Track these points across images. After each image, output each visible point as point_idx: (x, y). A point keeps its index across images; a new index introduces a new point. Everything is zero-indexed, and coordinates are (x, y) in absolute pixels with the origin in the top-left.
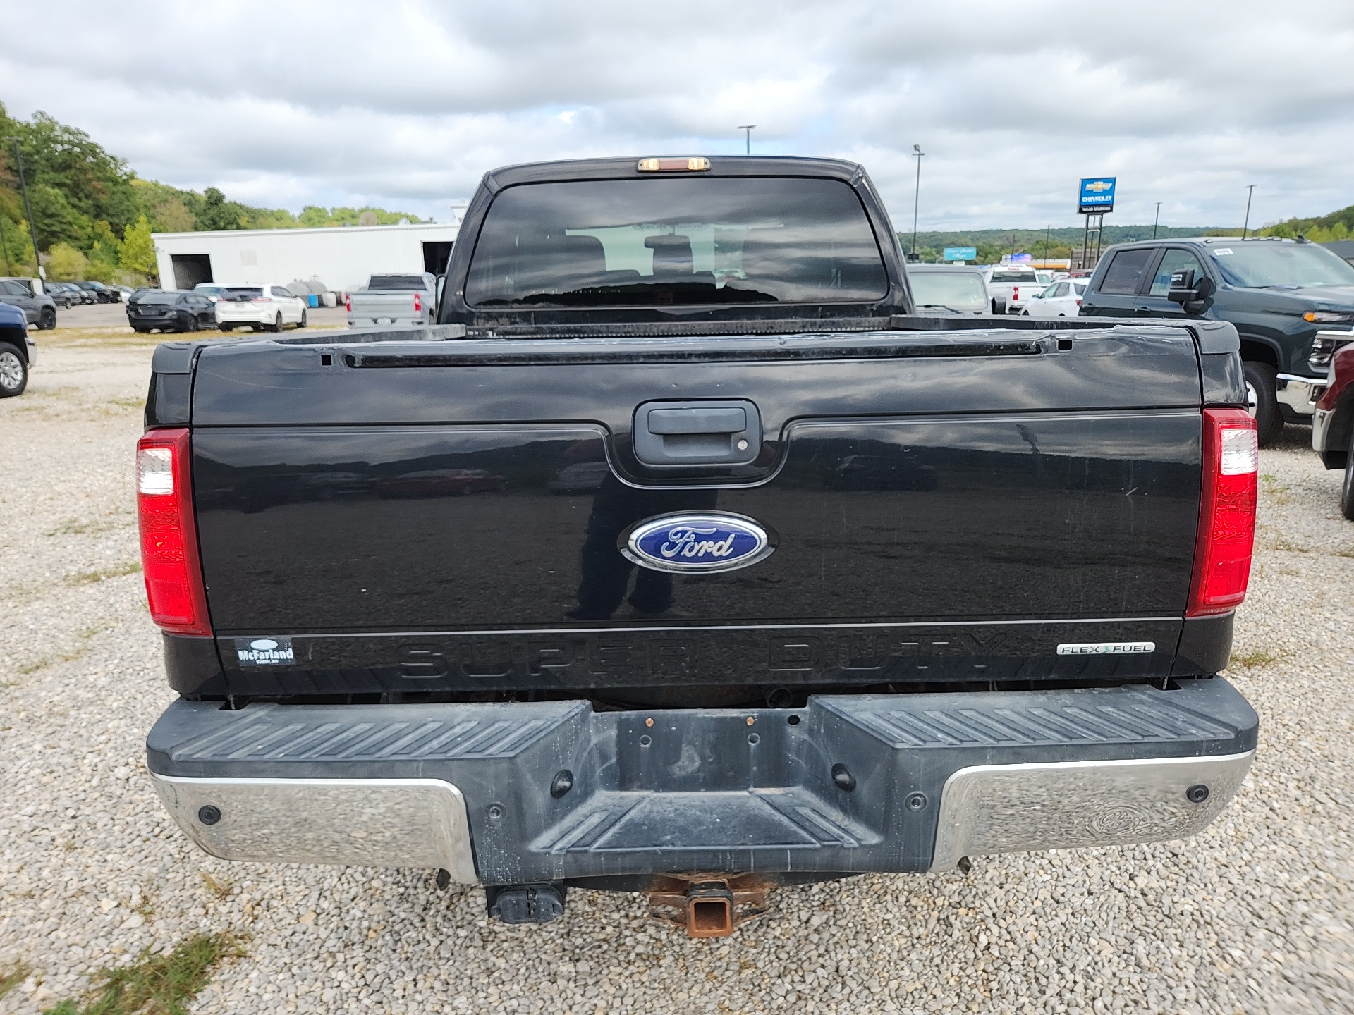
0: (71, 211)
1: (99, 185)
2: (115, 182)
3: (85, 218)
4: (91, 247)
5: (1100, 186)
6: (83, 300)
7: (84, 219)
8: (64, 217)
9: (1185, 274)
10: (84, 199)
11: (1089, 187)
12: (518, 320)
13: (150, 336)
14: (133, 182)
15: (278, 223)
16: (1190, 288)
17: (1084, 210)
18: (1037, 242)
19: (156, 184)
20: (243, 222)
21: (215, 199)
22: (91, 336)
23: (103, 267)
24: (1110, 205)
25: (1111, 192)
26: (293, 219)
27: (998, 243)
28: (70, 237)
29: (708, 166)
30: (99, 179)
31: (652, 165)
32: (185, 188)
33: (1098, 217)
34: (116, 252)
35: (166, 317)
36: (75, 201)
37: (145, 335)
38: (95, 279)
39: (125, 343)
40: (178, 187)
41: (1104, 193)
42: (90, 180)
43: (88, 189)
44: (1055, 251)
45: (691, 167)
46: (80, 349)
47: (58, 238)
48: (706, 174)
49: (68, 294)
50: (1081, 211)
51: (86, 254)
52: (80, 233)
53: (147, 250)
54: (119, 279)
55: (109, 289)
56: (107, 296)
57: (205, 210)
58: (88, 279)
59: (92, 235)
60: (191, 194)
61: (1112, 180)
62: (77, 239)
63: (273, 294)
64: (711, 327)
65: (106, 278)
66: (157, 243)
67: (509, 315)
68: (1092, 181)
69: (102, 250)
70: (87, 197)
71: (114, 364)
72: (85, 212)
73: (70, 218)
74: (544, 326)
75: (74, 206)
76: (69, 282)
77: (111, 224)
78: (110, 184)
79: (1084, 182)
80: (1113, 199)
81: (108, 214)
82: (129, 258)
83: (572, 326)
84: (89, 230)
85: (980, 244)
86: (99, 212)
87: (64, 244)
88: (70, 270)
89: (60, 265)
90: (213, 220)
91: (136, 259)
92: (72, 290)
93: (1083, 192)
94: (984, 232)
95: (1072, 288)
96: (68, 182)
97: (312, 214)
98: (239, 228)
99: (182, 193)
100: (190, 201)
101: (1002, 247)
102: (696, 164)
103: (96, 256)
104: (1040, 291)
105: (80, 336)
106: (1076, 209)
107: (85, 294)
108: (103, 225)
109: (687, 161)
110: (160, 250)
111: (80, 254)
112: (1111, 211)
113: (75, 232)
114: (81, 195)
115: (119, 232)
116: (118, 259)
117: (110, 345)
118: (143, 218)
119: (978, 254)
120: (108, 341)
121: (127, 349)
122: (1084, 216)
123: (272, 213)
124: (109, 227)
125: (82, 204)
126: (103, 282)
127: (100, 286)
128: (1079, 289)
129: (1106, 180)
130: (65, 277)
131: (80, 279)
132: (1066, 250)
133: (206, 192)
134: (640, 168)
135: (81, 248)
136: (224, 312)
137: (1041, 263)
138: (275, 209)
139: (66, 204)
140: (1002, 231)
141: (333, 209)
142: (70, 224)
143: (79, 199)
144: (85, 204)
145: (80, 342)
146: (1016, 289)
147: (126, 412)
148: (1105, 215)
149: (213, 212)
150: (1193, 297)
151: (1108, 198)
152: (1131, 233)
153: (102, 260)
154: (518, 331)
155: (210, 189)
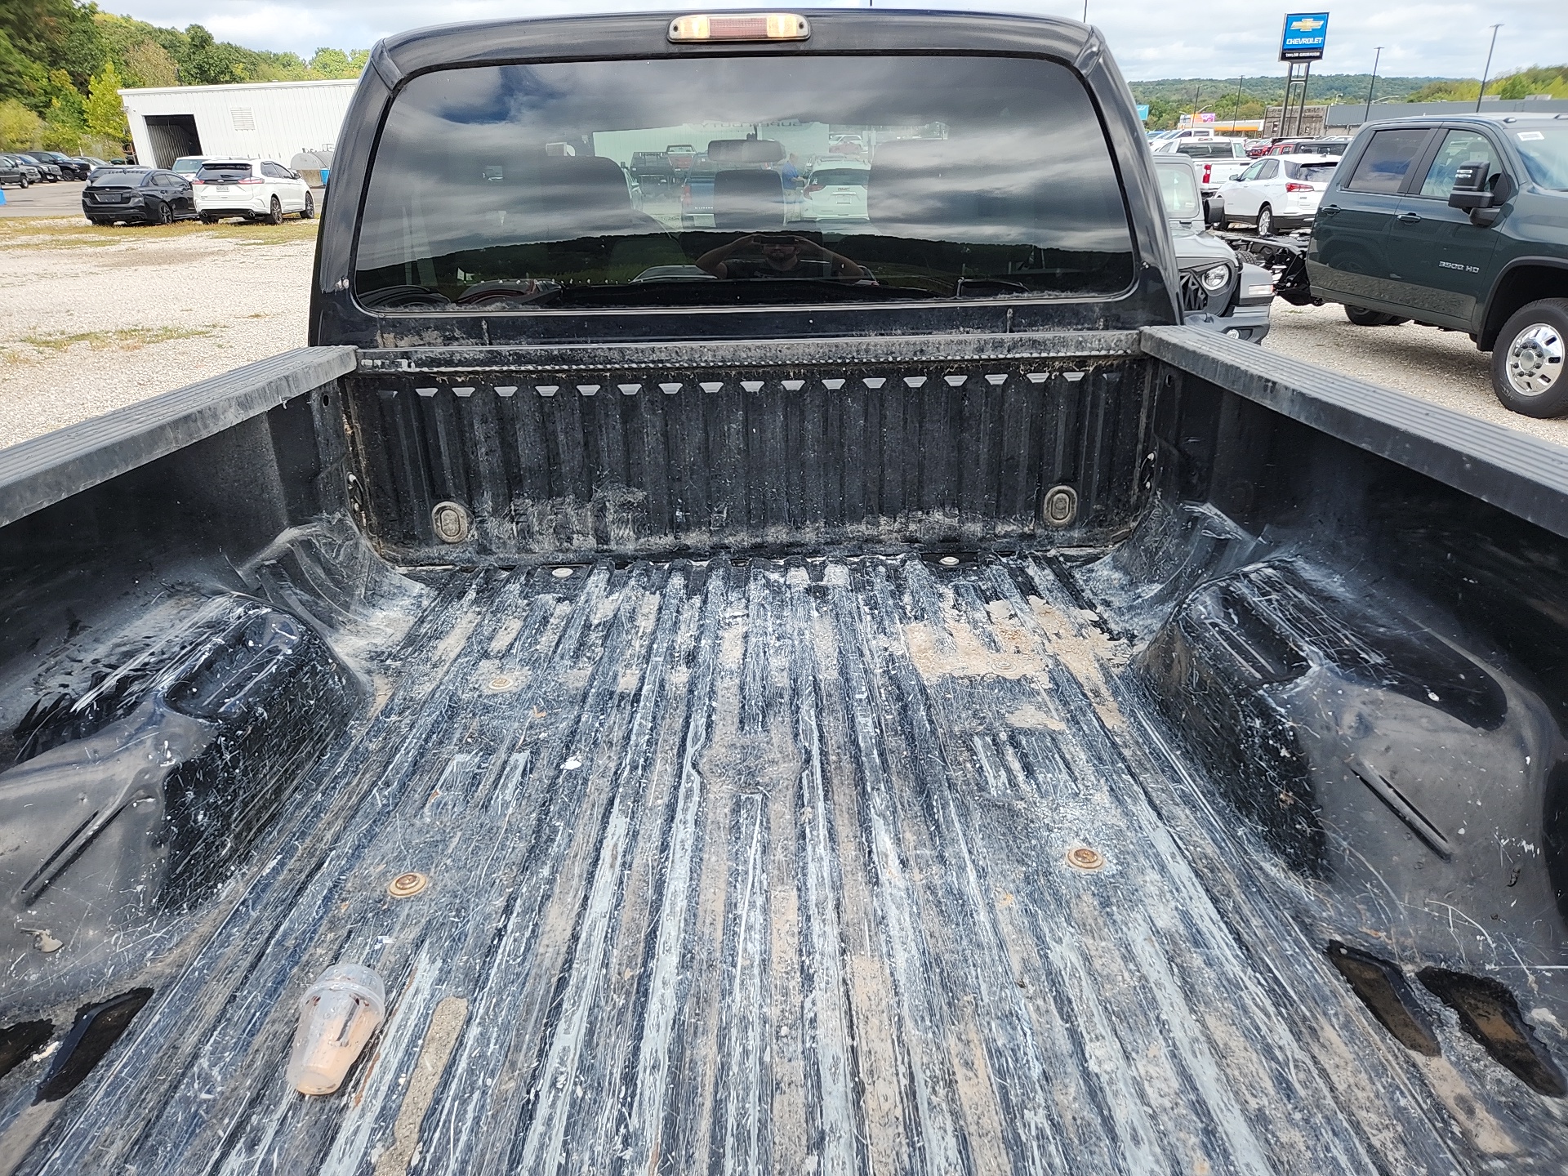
0: (18, 57)
1: (53, 22)
2: (72, 18)
3: (37, 66)
4: (48, 105)
5: (1309, 24)
6: (44, 177)
7: (37, 68)
8: (10, 65)
9: (1476, 168)
10: (34, 40)
11: (1296, 25)
12: (457, 334)
13: (112, 230)
14: (96, 17)
15: (285, 72)
16: (1481, 189)
17: (1288, 55)
18: (1224, 97)
19: (128, 19)
20: (238, 70)
21: (201, 40)
22: (37, 231)
23: (66, 132)
24: (1319, 49)
25: (1322, 32)
26: (303, 65)
27: (1174, 98)
28: (21, 92)
29: (805, 32)
30: (51, 13)
31: (697, 29)
32: (165, 25)
33: (1304, 66)
34: (81, 112)
35: (131, 204)
36: (22, 43)
37: (105, 229)
38: (57, 147)
39: (78, 242)
40: (156, 24)
41: (1313, 33)
42: (39, 15)
43: (39, 26)
44: (1243, 108)
45: (772, 33)
46: (18, 252)
47: (5, 92)
48: (802, 47)
49: (23, 169)
50: (1284, 58)
51: (41, 115)
52: (33, 86)
53: (117, 111)
54: (87, 147)
55: (75, 161)
56: (73, 171)
57: (189, 56)
58: (48, 147)
59: (49, 89)
60: (171, 33)
61: (1323, 16)
62: (30, 94)
63: (264, 173)
64: (812, 350)
65: (71, 147)
66: (126, 101)
67: (441, 325)
68: (1299, 17)
69: (61, 109)
70: (39, 38)
71: (53, 276)
72: (37, 58)
73: (18, 67)
74: (504, 349)
75: (23, 50)
76: (24, 152)
77: (71, 73)
78: (66, 21)
79: (1291, 18)
80: (1323, 41)
81: (67, 61)
82: (97, 119)
83: (555, 349)
84: (45, 82)
85: (1154, 99)
86: (55, 58)
87: (13, 101)
88: (24, 137)
89: (11, 129)
90: (200, 67)
91: (108, 120)
92: (28, 163)
93: (1288, 33)
94: (1159, 83)
95: (1282, 167)
96: (11, 17)
97: (327, 59)
98: (234, 79)
99: (161, 31)
100: (170, 42)
101: (1180, 103)
102: (783, 27)
103: (55, 118)
104: (1239, 170)
105: (23, 232)
106: (1278, 54)
107: (45, 168)
108: (62, 76)
109: (764, 21)
110: (131, 110)
111: (34, 114)
112: (1319, 57)
113: (26, 83)
114: (31, 35)
115: (82, 84)
116: (85, 121)
117: (58, 244)
118: (109, 66)
119: (1150, 112)
120: (58, 238)
121: (78, 251)
122: (1287, 64)
123: (277, 58)
124: (69, 79)
125: (32, 48)
126: (66, 152)
127: (63, 157)
128: (1291, 167)
129: (1316, 16)
130: (18, 145)
131: (38, 147)
132: (1257, 107)
133: (188, 30)
134: (673, 35)
135: (37, 107)
136: (203, 198)
137: (1228, 125)
138: (280, 52)
139: (10, 47)
140: (1179, 81)
141: (354, 52)
142: (20, 74)
143: (29, 41)
144: (37, 47)
145: (23, 239)
146: (1208, 167)
147: (41, 357)
148: (1314, 63)
149: (199, 58)
150: (1485, 203)
151: (1318, 40)
152: (1336, 84)
153: (63, 121)
154: (457, 357)
155: (193, 27)
